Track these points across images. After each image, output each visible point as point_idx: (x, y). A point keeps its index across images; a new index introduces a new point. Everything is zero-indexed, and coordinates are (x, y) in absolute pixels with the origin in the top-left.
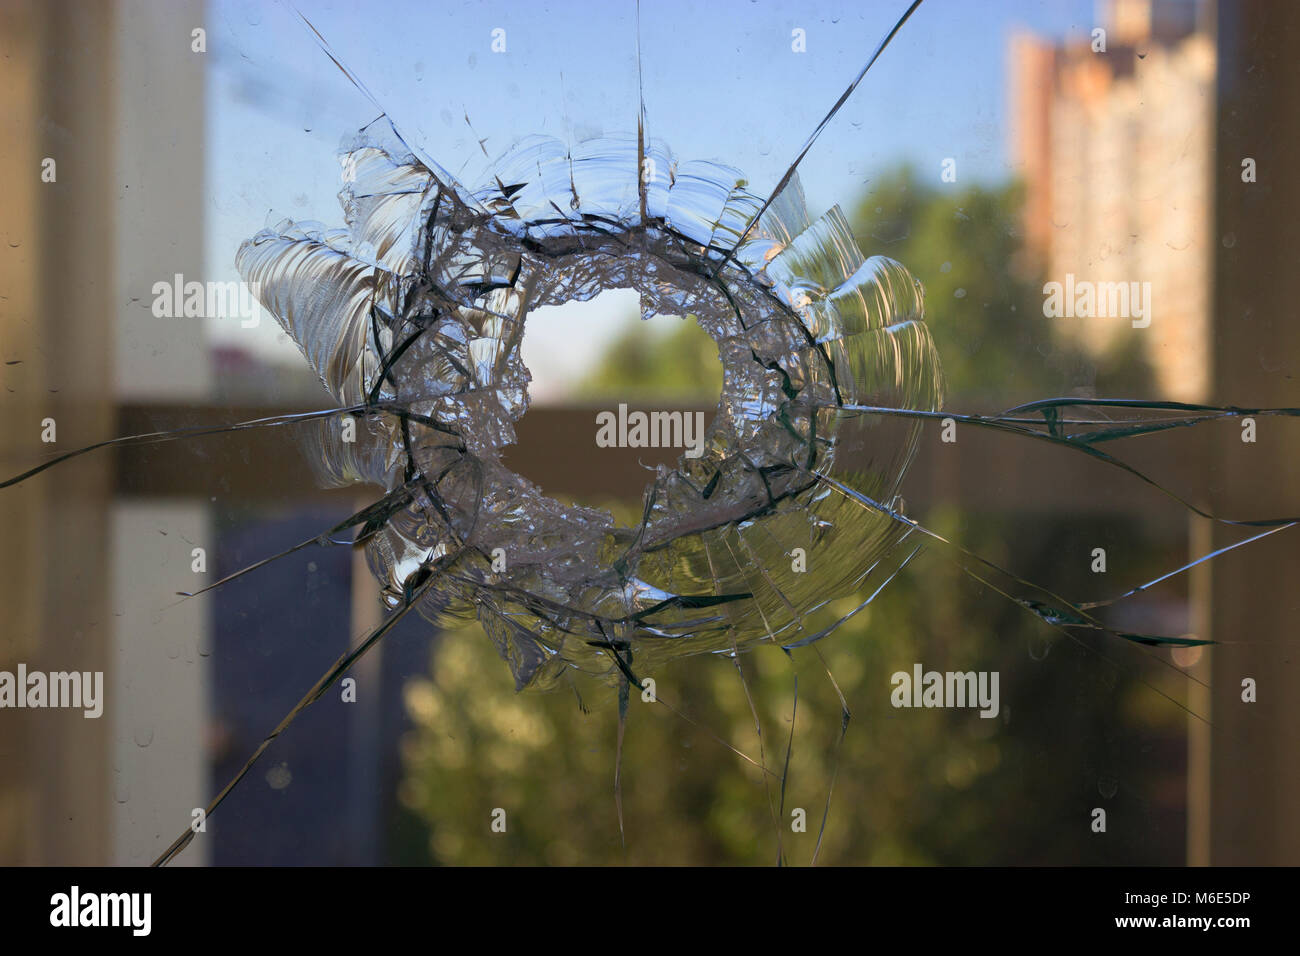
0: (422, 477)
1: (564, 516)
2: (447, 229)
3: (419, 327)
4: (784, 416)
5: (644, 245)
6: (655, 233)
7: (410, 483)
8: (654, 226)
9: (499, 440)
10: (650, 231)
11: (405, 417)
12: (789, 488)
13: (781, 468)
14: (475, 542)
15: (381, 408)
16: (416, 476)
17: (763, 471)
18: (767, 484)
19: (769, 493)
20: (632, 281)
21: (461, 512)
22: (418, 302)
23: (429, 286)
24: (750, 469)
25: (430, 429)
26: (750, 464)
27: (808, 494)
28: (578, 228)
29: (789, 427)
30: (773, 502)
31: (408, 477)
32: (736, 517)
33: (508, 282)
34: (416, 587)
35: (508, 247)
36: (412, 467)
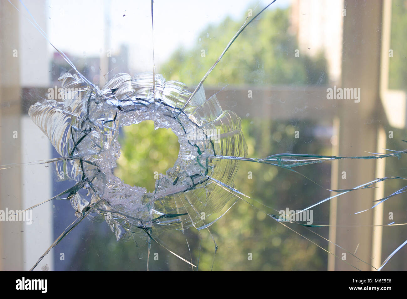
0: (87, 179)
1: (131, 190)
2: (95, 103)
3: (86, 134)
4: (198, 159)
5: (155, 108)
6: (158, 104)
7: (84, 180)
8: (158, 102)
9: (111, 166)
10: (157, 103)
11: (81, 161)
12: (199, 181)
13: (197, 175)
14: (104, 198)
15: (74, 158)
16: (85, 178)
17: (191, 177)
18: (193, 180)
19: (193, 183)
20: (151, 118)
21: (99, 189)
22: (85, 126)
23: (88, 121)
24: (187, 176)
25: (89, 164)
26: (187, 174)
27: (205, 183)
28: (134, 103)
29: (199, 163)
30: (195, 185)
31: (83, 178)
32: (184, 190)
33: (113, 120)
34: (86, 211)
35: (113, 108)
36: (84, 175)
